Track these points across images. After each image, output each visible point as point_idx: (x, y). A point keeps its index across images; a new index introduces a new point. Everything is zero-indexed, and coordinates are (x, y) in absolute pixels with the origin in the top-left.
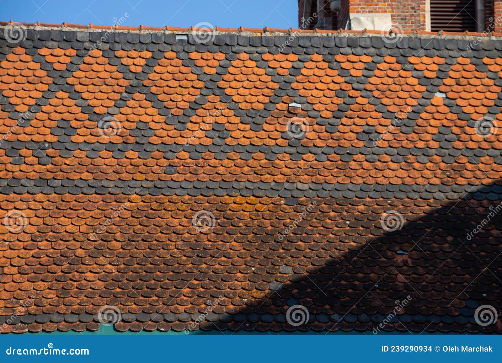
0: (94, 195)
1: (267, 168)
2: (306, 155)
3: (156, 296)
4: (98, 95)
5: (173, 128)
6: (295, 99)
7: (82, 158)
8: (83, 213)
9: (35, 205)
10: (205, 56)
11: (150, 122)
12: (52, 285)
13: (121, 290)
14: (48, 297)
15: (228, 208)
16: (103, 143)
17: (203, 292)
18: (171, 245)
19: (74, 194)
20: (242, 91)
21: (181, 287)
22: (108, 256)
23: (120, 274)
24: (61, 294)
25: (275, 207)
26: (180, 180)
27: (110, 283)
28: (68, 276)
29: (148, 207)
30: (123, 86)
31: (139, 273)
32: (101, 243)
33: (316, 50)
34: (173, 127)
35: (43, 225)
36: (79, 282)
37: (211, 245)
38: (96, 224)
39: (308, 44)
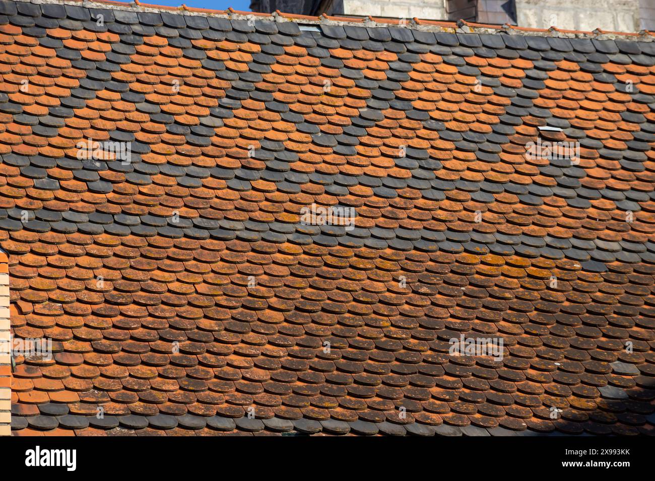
0: (209, 241)
1: (528, 215)
2: (598, 201)
3: (378, 396)
4: (176, 99)
5: (332, 151)
6: (548, 120)
7: (171, 186)
8: (196, 265)
9: (98, 250)
10: (360, 54)
11: (285, 141)
12: (165, 370)
13: (306, 384)
14: (164, 388)
15: (474, 271)
16: (205, 167)
17: (468, 393)
18: (382, 320)
19: (171, 237)
20: (443, 105)
21: (423, 384)
22: (263, 331)
23: (295, 359)
24: (188, 385)
25: (566, 274)
26: (368, 225)
27: (281, 372)
28: (194, 359)
29: (319, 262)
30: (220, 88)
31: (332, 359)
32: (242, 311)
33: (564, 55)
34: (330, 150)
35: (123, 281)
36: (220, 369)
37: (459, 324)
38: (225, 282)
39: (544, 46)
